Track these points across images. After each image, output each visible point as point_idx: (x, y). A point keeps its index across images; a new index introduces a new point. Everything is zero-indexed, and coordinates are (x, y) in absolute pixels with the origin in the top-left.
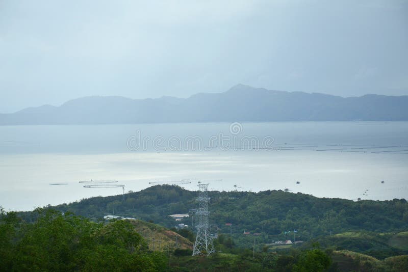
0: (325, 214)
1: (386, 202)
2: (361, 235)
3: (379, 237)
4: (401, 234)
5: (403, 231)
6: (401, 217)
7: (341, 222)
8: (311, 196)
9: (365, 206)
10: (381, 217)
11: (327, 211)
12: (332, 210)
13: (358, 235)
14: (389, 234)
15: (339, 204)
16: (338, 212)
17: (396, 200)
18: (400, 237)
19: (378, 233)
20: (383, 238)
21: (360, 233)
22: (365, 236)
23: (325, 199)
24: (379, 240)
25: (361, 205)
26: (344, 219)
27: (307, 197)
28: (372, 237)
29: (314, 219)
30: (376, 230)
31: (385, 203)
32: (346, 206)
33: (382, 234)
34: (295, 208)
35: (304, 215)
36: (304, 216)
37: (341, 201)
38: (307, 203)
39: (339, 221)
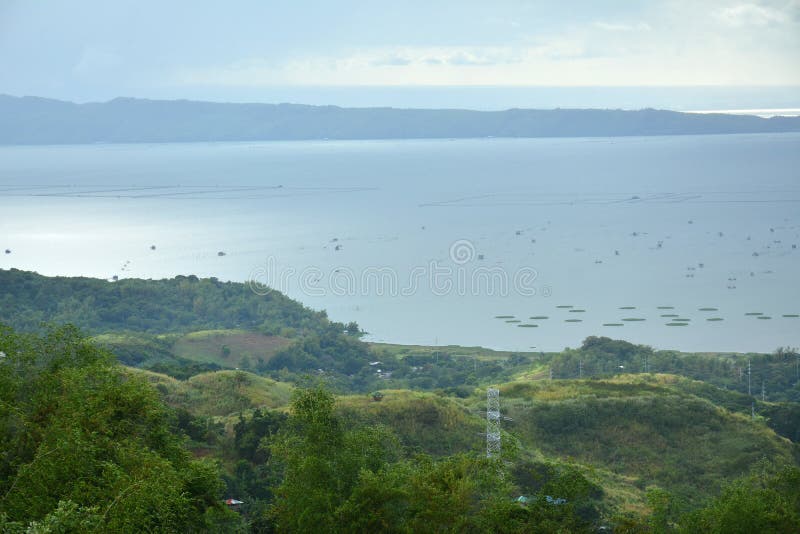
0: (61, 304)
1: (165, 280)
2: (127, 338)
3: (157, 341)
4: (193, 335)
5: (197, 331)
6: (189, 307)
7: (89, 317)
8: (35, 274)
9: (128, 289)
10: (157, 307)
11: (63, 300)
12: (72, 297)
13: (120, 339)
14: (174, 335)
15: (85, 286)
16: (81, 301)
17: (180, 278)
18: (192, 341)
19: (154, 336)
20: (164, 342)
21: (124, 336)
22: (131, 340)
23: (58, 279)
24: (157, 346)
25: (122, 287)
26: (94, 313)
27: (29, 276)
28: (145, 343)
29: (41, 313)
30: (149, 330)
31: (162, 284)
32: (96, 290)
33: (161, 337)
34: (9, 295)
35: (26, 307)
36: (24, 309)
37: (87, 282)
38: (28, 287)
39: (86, 316)
